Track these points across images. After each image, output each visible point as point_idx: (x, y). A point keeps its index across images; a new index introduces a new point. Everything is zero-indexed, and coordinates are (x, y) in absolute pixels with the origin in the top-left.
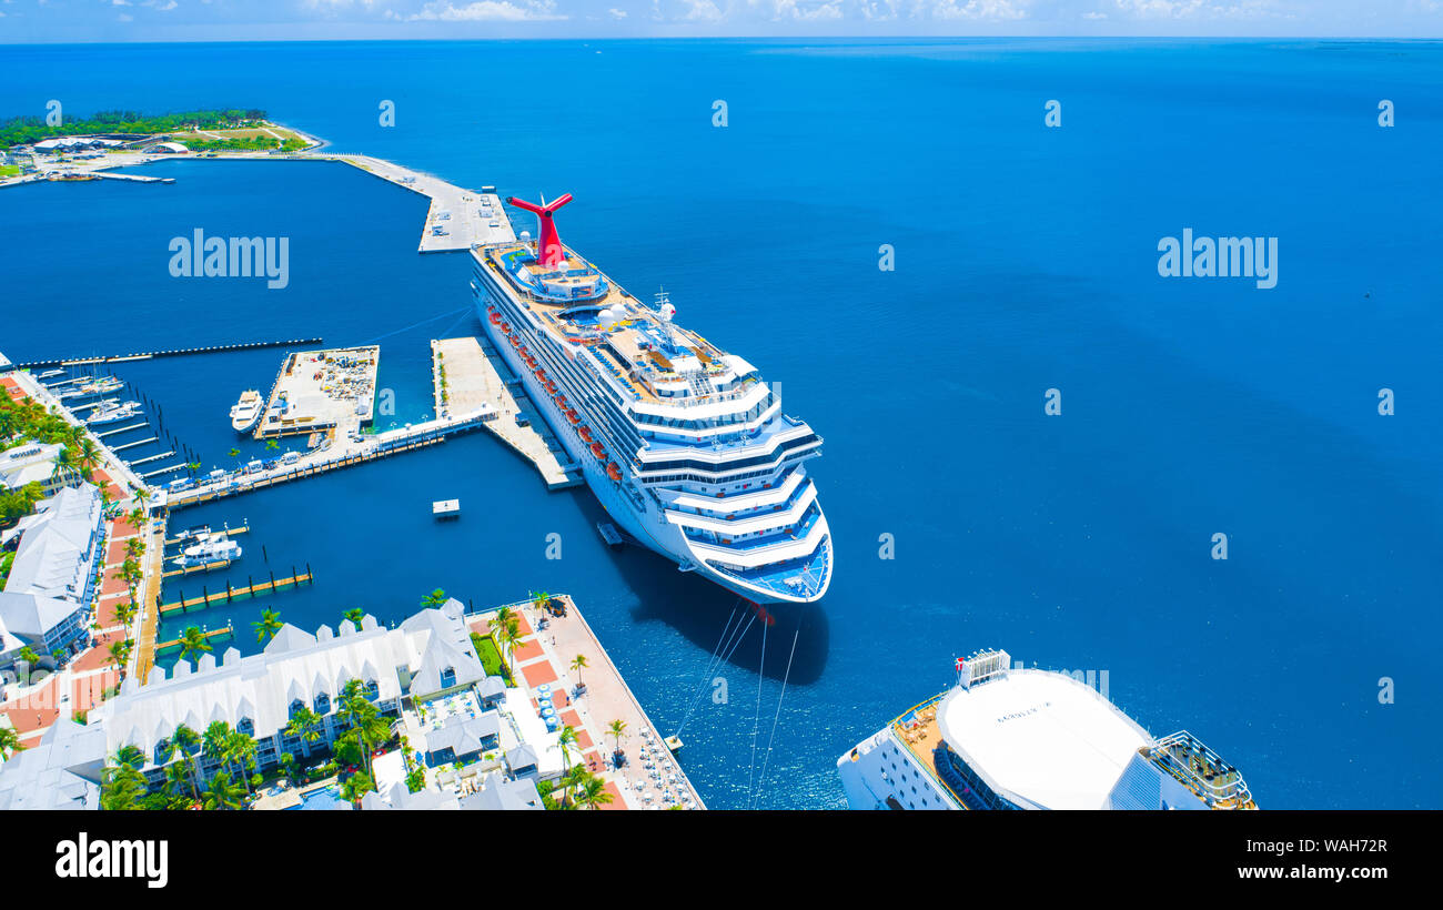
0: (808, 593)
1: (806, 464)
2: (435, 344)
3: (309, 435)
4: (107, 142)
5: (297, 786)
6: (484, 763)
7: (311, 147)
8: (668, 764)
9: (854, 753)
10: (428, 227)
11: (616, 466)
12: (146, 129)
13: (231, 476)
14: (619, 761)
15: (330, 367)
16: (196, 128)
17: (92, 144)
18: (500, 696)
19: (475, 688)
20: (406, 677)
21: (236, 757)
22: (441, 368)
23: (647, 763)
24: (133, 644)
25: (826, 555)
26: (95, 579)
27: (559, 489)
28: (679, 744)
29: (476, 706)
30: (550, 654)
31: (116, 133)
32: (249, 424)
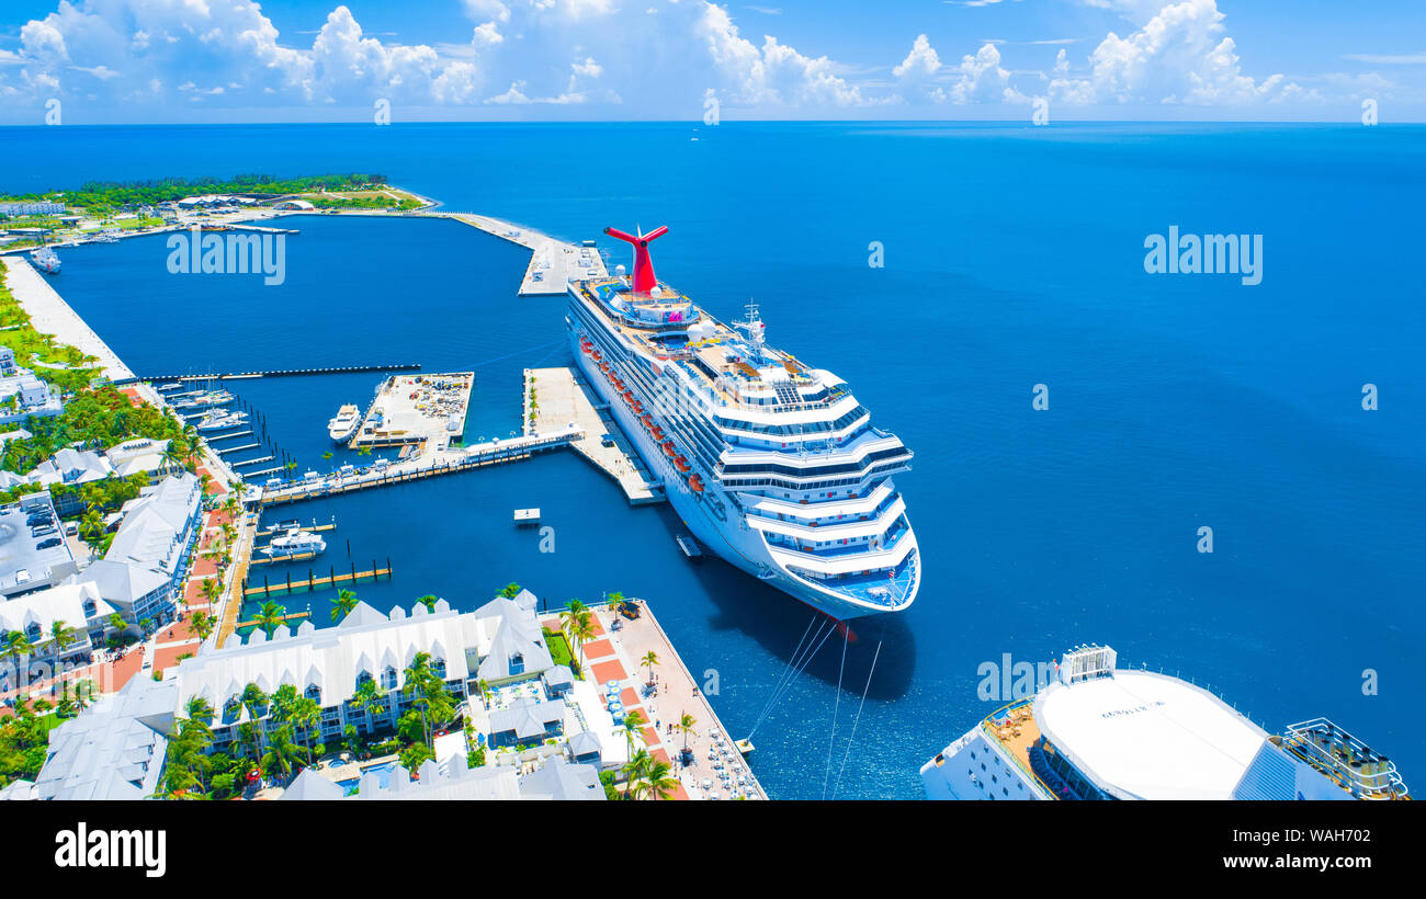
0: (893, 602)
1: (894, 477)
2: (527, 373)
3: (400, 447)
4: (242, 200)
5: (358, 759)
6: (547, 748)
7: (425, 207)
8: (738, 766)
9: (940, 758)
10: (529, 274)
11: (698, 477)
12: (278, 189)
13: (324, 479)
14: (686, 759)
15: (425, 389)
16: (323, 190)
17: (229, 201)
18: (567, 686)
19: (542, 677)
20: (475, 660)
21: (301, 720)
22: (532, 391)
23: (715, 763)
24: (215, 621)
25: (913, 569)
26: (186, 561)
27: (641, 505)
28: (751, 747)
29: (542, 695)
30: (621, 654)
31: (252, 193)
32: (345, 434)
